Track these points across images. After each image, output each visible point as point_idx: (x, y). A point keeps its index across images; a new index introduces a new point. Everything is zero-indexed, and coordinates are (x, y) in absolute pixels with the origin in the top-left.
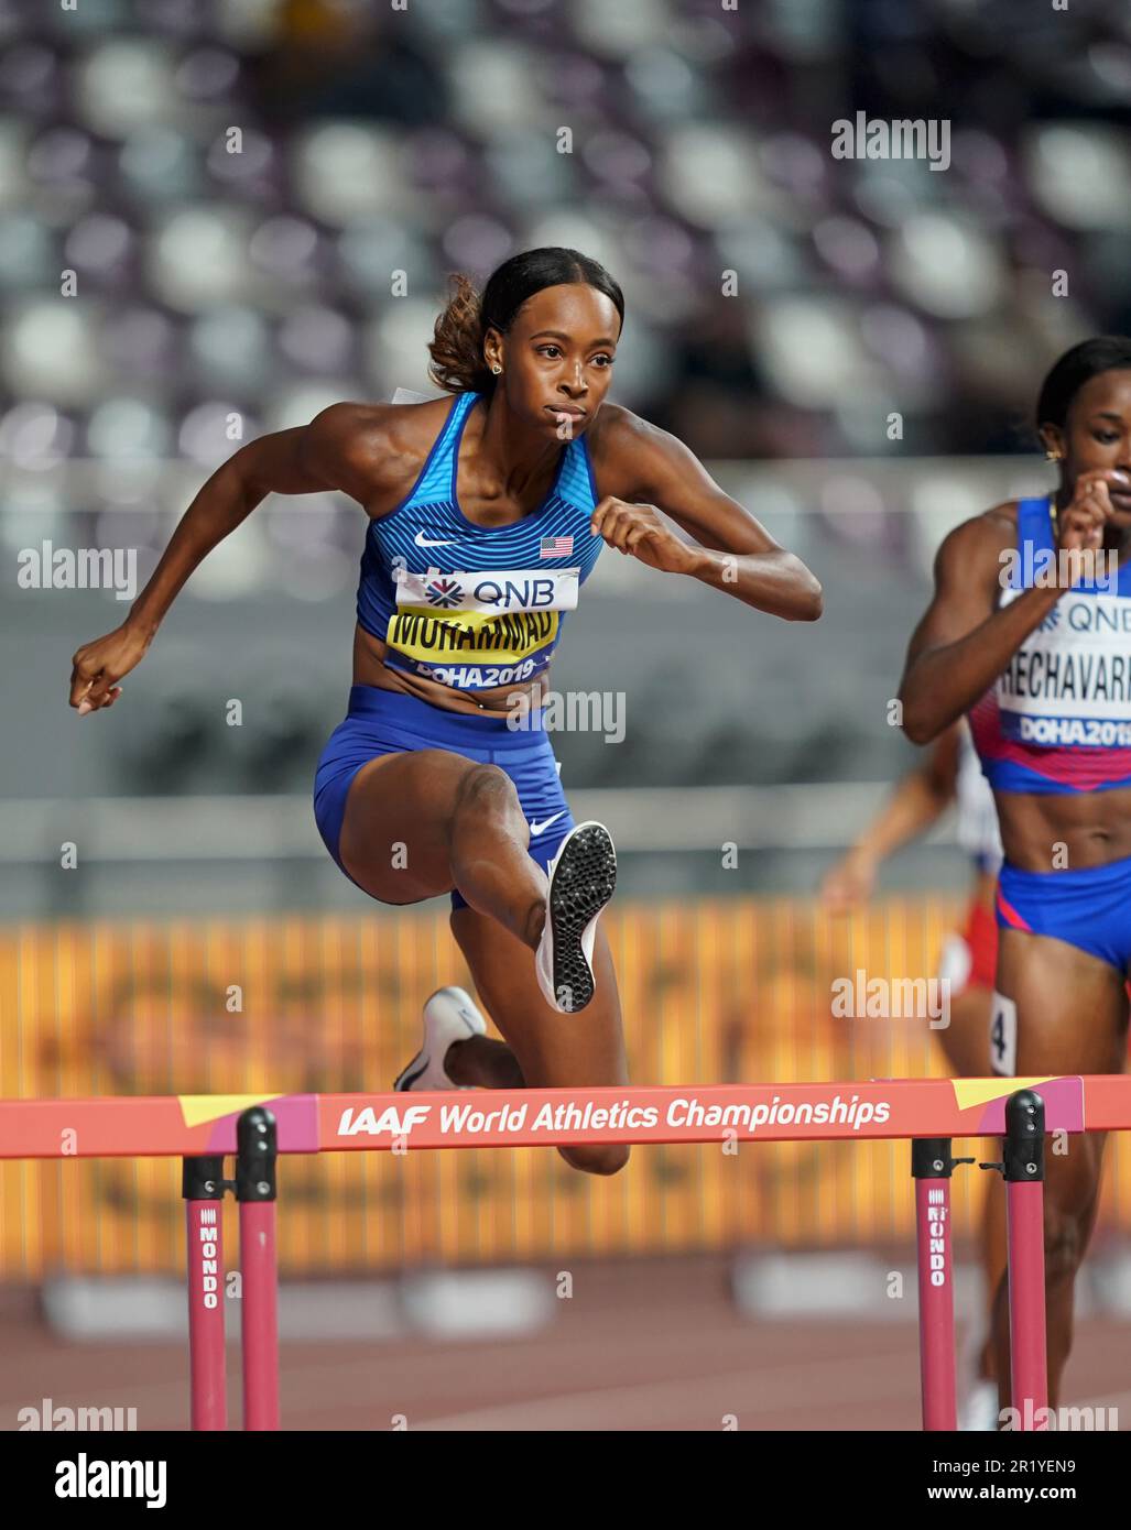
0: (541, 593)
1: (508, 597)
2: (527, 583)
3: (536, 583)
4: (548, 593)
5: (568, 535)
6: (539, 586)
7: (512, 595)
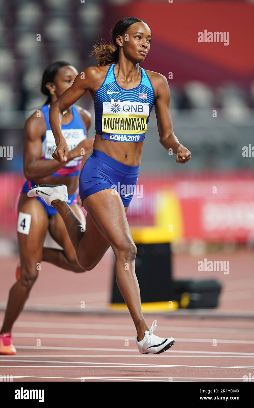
0: (140, 109)
1: (131, 109)
2: (136, 105)
3: (139, 106)
4: (142, 109)
5: (146, 93)
6: (139, 107)
7: (133, 108)
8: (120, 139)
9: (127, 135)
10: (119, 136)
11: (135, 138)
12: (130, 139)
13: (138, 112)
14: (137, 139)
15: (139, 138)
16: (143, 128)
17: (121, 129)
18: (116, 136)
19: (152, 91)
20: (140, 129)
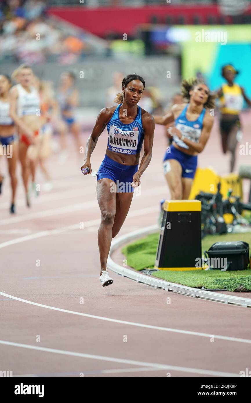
8: (118, 151)
9: (122, 149)
10: (117, 149)
11: (128, 152)
12: (125, 152)
13: (130, 136)
14: (129, 153)
15: (131, 152)
16: (134, 145)
17: (118, 145)
18: (115, 148)
19: (141, 126)
20: (132, 146)
